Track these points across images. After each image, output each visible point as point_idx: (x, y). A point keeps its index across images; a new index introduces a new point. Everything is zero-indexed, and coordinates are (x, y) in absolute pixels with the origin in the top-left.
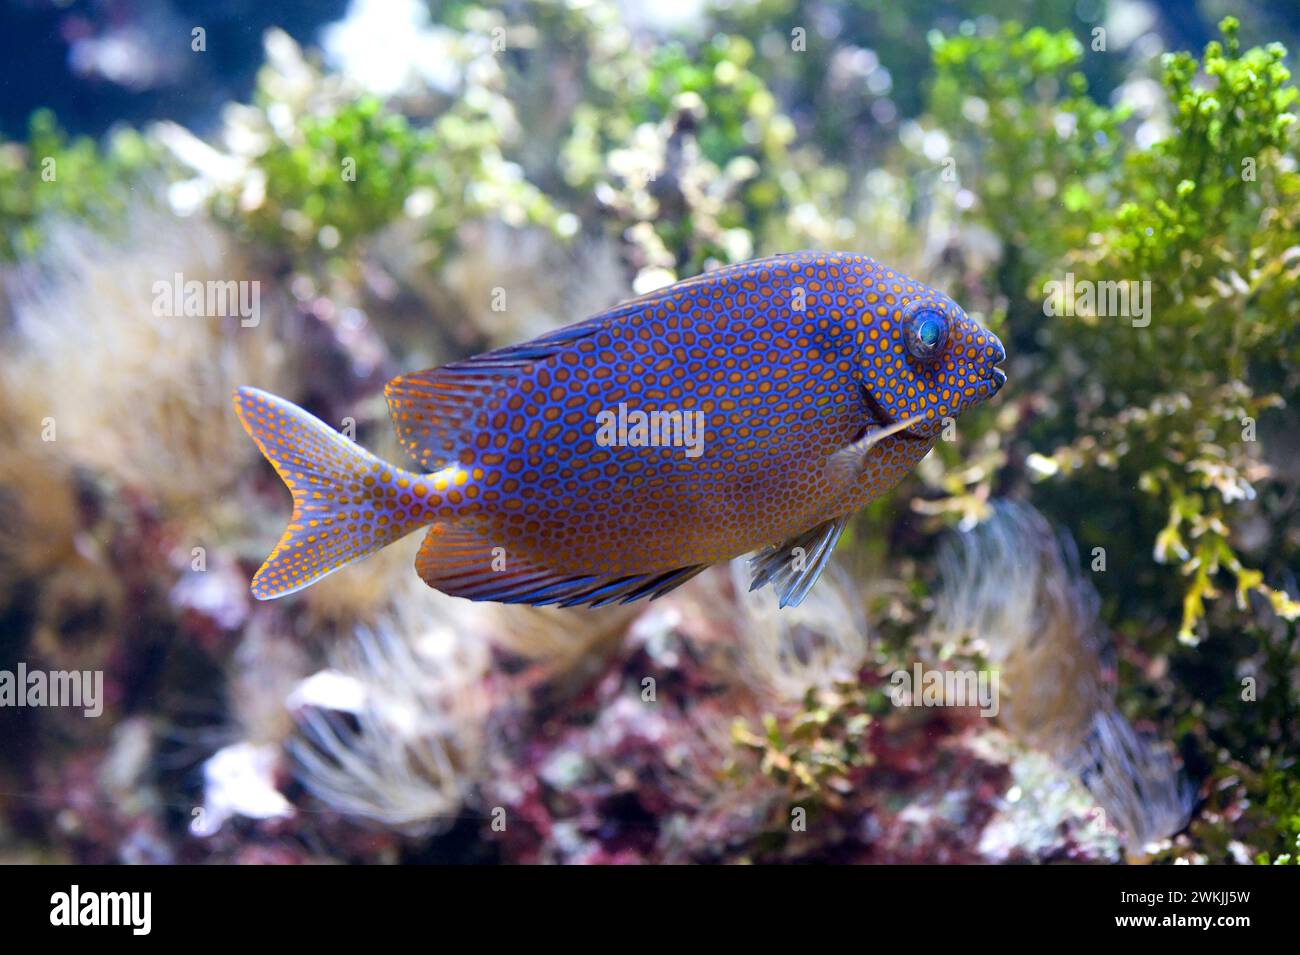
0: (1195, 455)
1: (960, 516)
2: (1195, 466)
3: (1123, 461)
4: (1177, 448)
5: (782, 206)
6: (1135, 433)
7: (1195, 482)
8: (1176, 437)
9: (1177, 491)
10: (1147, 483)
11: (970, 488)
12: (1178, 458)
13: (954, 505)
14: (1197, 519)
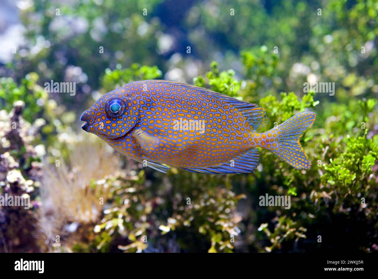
0: (218, 219)
1: (136, 249)
2: (218, 223)
3: (192, 222)
4: (211, 217)
5: (55, 133)
6: (196, 213)
7: (218, 228)
8: (210, 213)
9: (212, 232)
10: (201, 230)
11: (138, 238)
12: (212, 220)
13: (133, 245)
14: (221, 243)
